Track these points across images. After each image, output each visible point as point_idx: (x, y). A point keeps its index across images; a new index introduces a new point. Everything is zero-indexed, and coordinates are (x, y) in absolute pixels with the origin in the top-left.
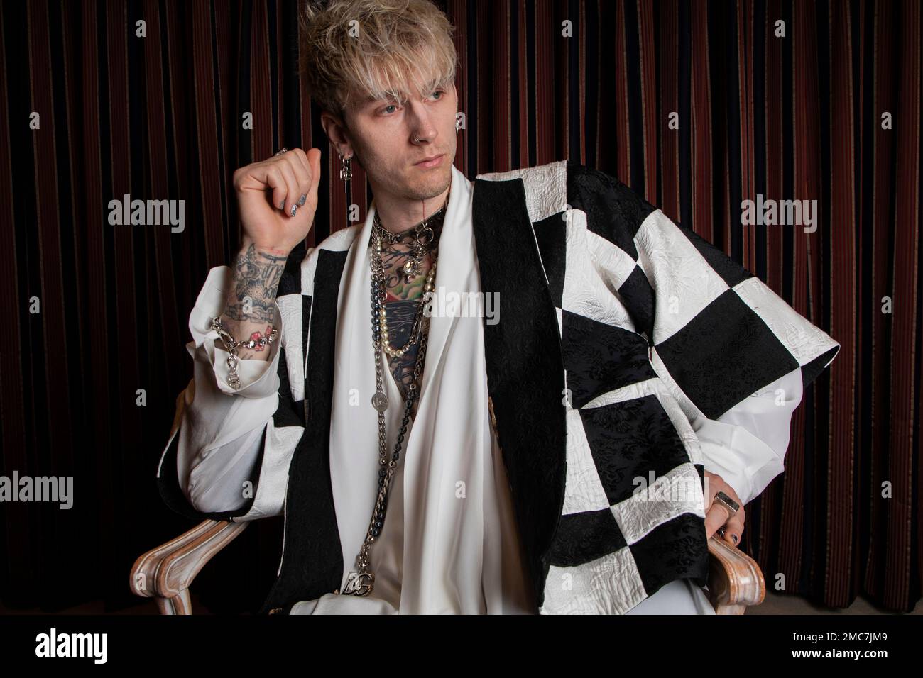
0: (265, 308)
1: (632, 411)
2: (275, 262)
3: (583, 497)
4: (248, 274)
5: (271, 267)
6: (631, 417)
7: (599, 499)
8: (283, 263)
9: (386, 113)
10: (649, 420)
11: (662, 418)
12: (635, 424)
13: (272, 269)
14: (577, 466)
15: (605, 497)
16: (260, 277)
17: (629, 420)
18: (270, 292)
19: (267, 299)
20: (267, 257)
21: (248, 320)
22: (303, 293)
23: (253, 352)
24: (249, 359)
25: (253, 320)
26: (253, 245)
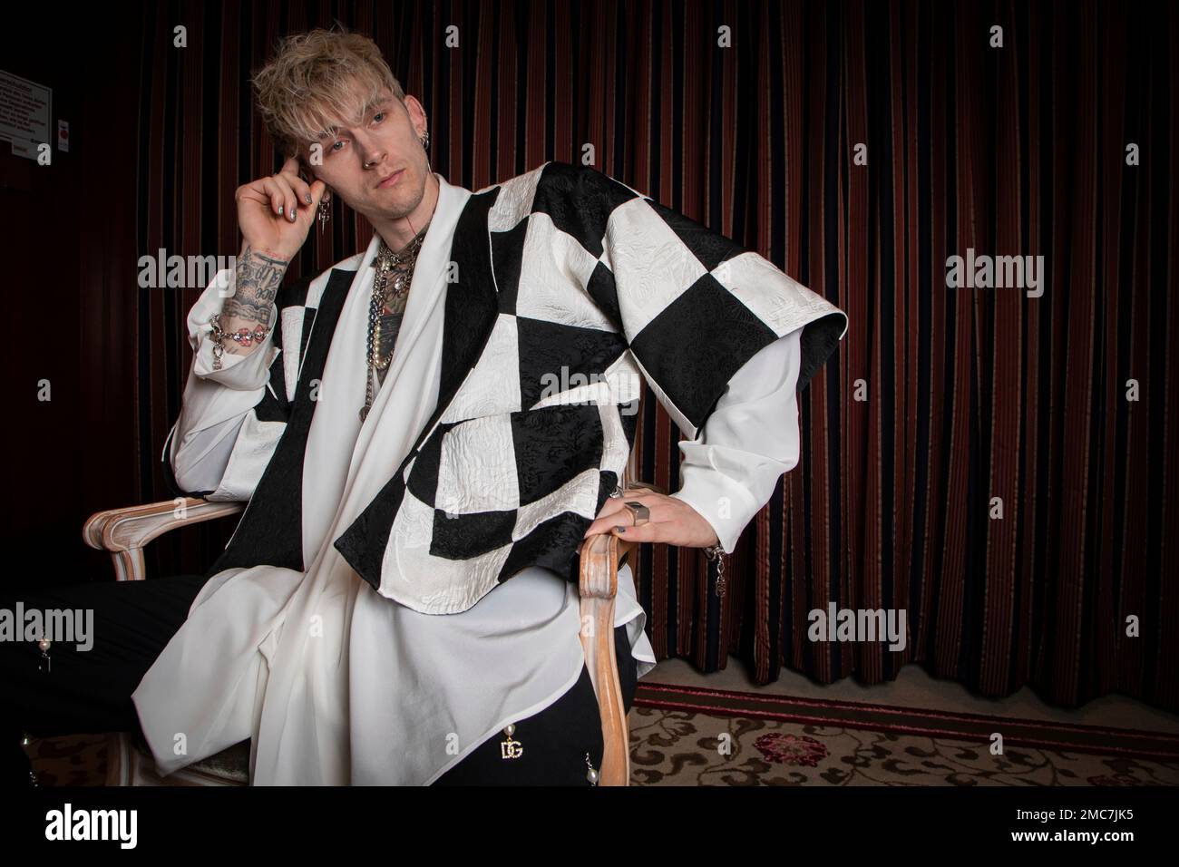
0: (257, 308)
1: (568, 414)
2: (271, 264)
3: (496, 498)
4: (243, 274)
5: (267, 269)
6: (565, 420)
7: (512, 500)
8: (283, 268)
9: (334, 151)
10: (581, 425)
11: (595, 425)
12: (569, 427)
13: (269, 271)
14: (498, 469)
15: (518, 498)
16: (254, 277)
17: (561, 423)
18: (265, 293)
19: (261, 299)
20: (262, 258)
21: (238, 317)
22: (306, 306)
23: (237, 345)
24: (233, 353)
25: (243, 317)
26: (249, 247)
